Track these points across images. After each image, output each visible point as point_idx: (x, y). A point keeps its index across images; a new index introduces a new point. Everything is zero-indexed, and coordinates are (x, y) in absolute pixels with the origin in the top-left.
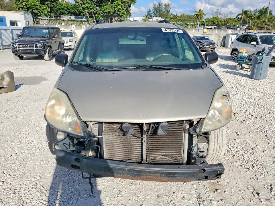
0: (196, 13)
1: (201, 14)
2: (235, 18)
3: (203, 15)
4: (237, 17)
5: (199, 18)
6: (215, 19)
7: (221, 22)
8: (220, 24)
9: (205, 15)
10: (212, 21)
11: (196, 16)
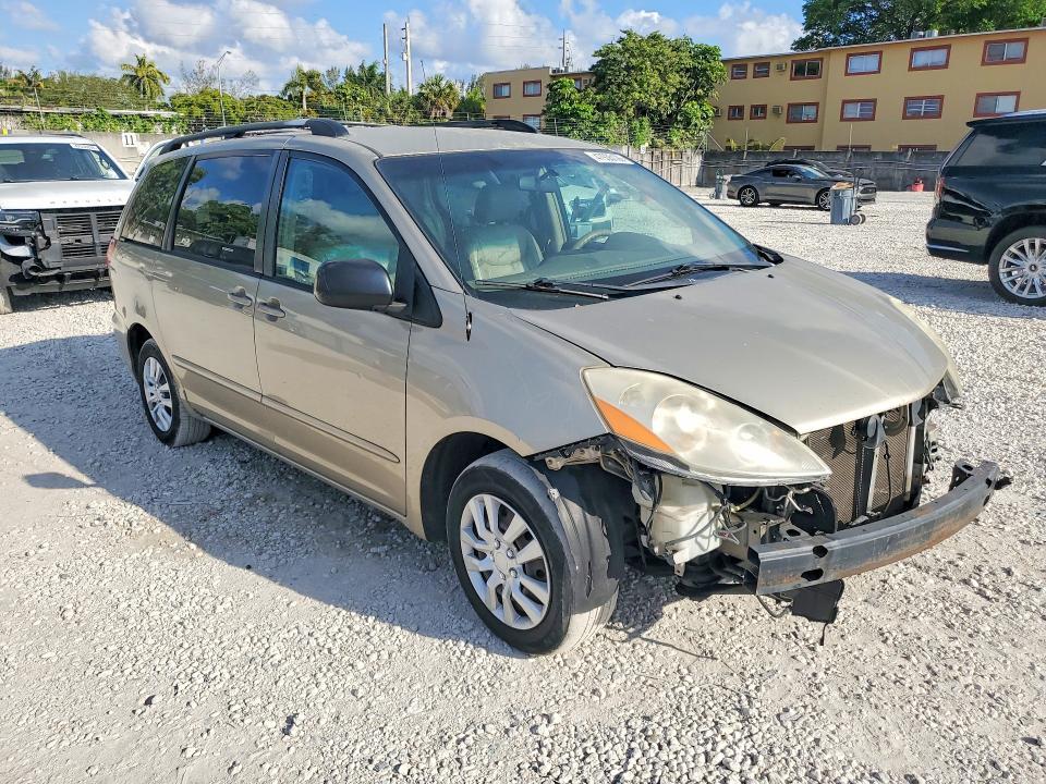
0: (127, 73)
1: (152, 78)
2: (278, 97)
3: (160, 81)
4: (284, 93)
5: (144, 93)
6: (209, 98)
7: (234, 108)
8: (233, 115)
9: (165, 80)
10: (202, 106)
11: (132, 82)
